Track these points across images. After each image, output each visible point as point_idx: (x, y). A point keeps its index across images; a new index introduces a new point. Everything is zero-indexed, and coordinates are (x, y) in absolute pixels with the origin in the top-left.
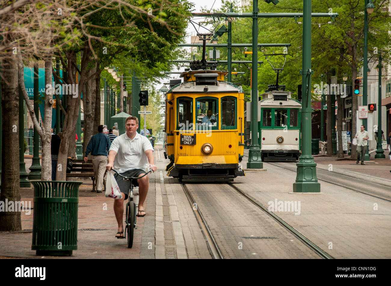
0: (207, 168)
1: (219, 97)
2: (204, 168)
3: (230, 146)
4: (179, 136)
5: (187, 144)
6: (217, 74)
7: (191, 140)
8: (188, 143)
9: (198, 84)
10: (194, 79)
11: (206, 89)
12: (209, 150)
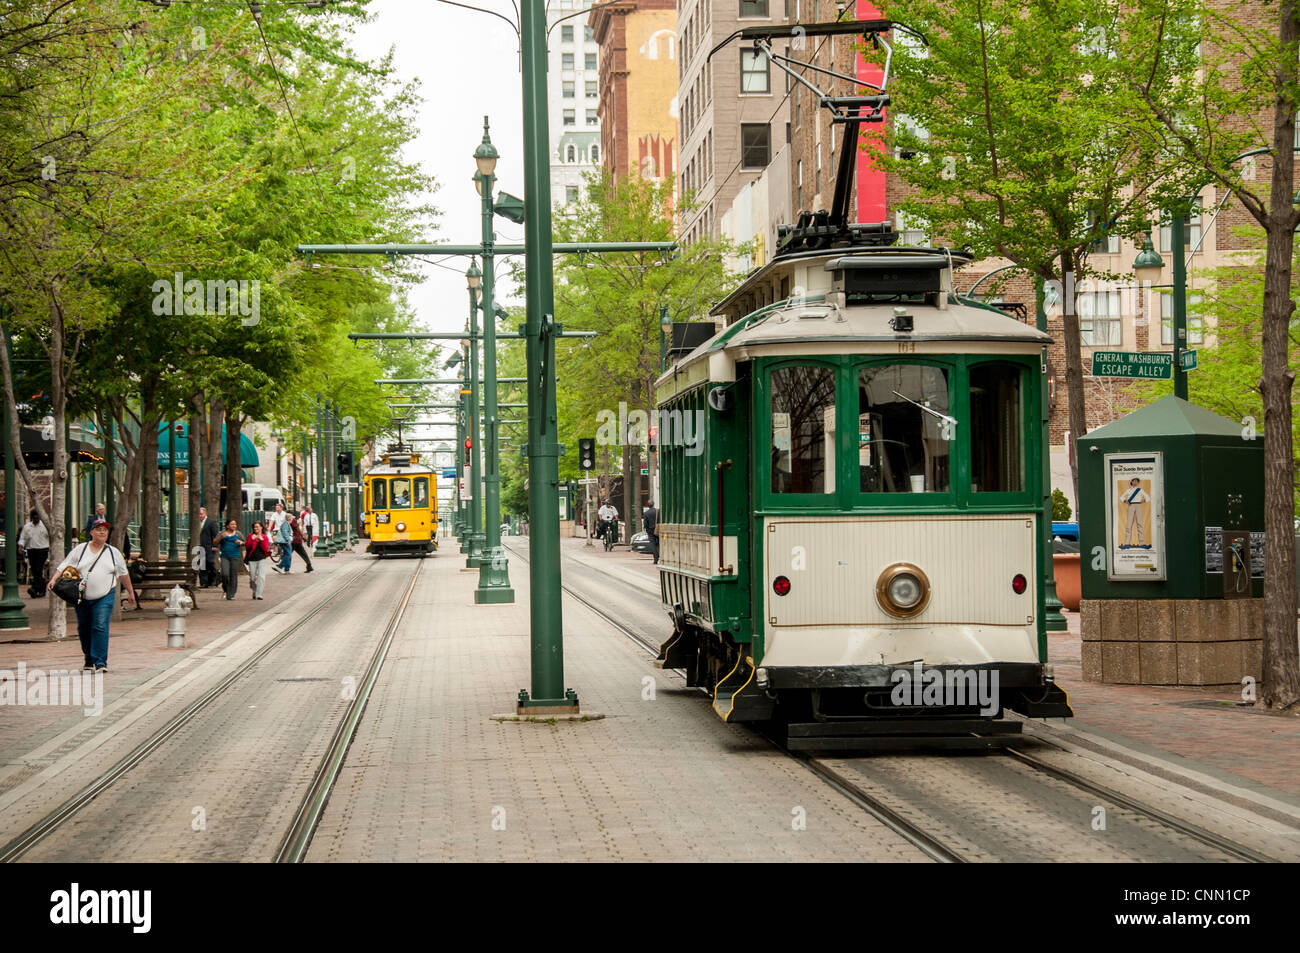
3: (422, 524)
4: (375, 515)
6: (409, 457)
7: (386, 519)
8: (383, 522)
9: (392, 466)
10: (388, 461)
11: (399, 472)
12: (403, 527)
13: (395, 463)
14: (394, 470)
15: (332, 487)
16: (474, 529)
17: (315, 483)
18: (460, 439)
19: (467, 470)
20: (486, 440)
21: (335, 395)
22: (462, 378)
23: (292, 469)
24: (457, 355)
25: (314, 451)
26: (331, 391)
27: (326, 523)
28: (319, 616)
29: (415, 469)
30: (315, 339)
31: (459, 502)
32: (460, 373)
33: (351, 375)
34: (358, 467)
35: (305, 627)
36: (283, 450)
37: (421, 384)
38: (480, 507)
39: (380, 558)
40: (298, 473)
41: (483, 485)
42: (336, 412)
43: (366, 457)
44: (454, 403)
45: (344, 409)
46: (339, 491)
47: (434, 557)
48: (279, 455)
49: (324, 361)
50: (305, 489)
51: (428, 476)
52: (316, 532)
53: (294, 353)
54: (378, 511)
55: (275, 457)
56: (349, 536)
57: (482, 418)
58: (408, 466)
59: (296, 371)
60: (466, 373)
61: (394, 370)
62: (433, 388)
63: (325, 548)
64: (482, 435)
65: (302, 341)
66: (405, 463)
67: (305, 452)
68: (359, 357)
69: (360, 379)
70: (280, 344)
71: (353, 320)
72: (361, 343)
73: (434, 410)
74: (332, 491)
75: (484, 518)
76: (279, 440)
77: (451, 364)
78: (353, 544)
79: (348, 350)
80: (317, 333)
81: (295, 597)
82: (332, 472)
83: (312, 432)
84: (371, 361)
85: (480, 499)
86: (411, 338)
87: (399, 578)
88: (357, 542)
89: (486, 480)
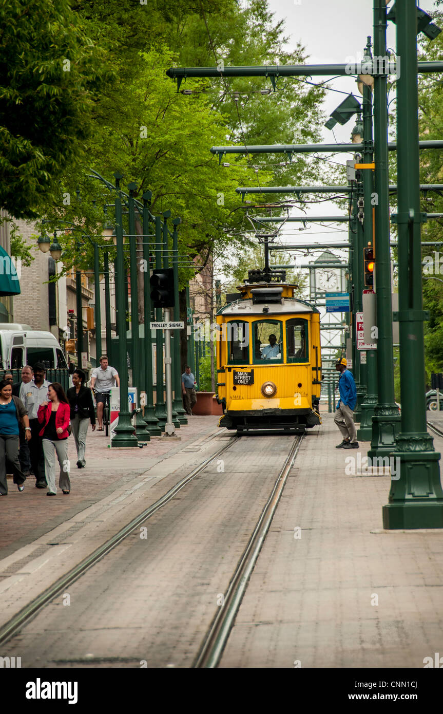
0: (268, 415)
1: (284, 319)
2: (265, 415)
3: (300, 385)
4: (232, 373)
5: (242, 384)
6: (281, 289)
7: (247, 378)
8: (244, 382)
9: (255, 303)
10: (251, 296)
11: (266, 310)
12: (272, 390)
13: (259, 299)
14: (259, 309)
15: (142, 327)
16: (381, 399)
17: (113, 320)
18: (355, 244)
19: (367, 299)
20: (399, 247)
21: (144, 172)
22: (359, 141)
23: (74, 297)
24: (350, 100)
25: (111, 267)
26: (137, 164)
27: (132, 390)
28: (122, 549)
29: (288, 307)
30: (111, 79)
31: (355, 354)
32: (355, 133)
33: (170, 138)
34: (184, 294)
35: (100, 568)
36: (60, 266)
37: (289, 152)
38: (391, 361)
39: (238, 435)
40: (84, 304)
41: (396, 326)
42: (146, 202)
43: (199, 277)
44: (345, 184)
45: (159, 196)
46: (154, 336)
47: (317, 434)
48: (52, 273)
49: (126, 116)
50: (96, 331)
51: (307, 317)
52: (115, 403)
53: (77, 105)
54: (238, 368)
55: (45, 278)
56: (169, 413)
57: (394, 210)
58: (278, 302)
59: (82, 135)
60: (365, 134)
61: (244, 128)
62: (310, 159)
63: (130, 432)
64: (393, 238)
65: (91, 85)
66: (275, 299)
67: (96, 269)
68: (184, 106)
69: (188, 144)
70: (56, 90)
71: (175, 44)
72: (189, 84)
73: (311, 196)
74: (142, 335)
75: (397, 380)
76: (52, 250)
77: (340, 116)
78: (177, 425)
79: (166, 92)
80: (115, 70)
81: (80, 517)
82: (142, 303)
83: (107, 235)
84: (206, 114)
85: (391, 347)
86: (273, 74)
87: (255, 482)
88: (185, 422)
89: (400, 317)
